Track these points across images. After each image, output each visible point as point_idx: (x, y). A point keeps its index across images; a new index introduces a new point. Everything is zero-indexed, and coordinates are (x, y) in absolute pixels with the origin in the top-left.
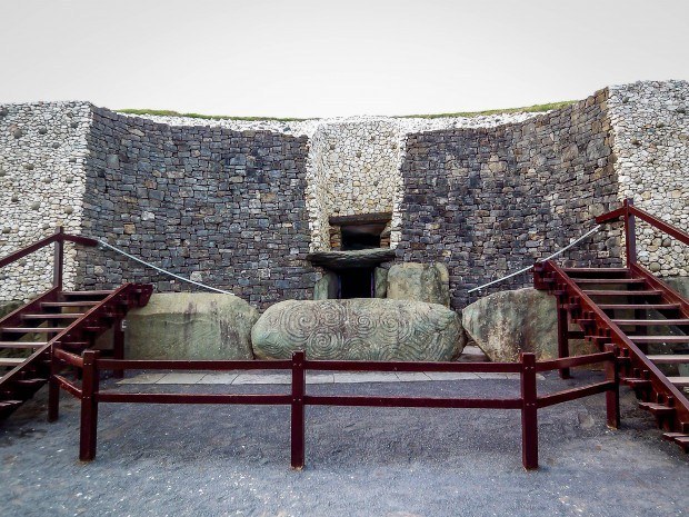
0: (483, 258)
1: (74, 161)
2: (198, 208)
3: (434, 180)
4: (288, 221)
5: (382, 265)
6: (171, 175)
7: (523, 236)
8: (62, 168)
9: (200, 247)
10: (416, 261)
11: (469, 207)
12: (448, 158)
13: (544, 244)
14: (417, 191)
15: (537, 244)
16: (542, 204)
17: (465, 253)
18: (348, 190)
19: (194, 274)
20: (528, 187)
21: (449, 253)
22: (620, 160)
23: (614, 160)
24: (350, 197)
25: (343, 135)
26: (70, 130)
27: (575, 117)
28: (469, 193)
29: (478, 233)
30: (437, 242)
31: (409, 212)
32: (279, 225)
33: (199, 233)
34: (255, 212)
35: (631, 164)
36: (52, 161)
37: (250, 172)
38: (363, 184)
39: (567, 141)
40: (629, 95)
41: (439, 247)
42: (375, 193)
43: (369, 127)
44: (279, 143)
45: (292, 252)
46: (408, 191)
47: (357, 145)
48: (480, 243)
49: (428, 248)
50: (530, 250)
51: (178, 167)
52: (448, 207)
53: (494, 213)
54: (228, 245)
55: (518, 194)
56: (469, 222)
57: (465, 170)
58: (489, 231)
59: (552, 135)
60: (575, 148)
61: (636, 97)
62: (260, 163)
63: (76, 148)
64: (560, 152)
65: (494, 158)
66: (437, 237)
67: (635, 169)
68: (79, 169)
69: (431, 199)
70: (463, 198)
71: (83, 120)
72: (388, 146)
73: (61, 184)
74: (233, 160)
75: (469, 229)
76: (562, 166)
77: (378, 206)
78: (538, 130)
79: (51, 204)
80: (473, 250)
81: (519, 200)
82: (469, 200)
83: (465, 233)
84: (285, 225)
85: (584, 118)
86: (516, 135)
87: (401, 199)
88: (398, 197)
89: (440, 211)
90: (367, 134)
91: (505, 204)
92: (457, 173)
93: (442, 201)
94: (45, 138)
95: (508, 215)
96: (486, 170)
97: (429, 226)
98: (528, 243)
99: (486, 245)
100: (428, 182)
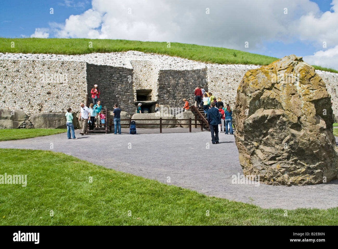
0: (179, 104)
1: (84, 78)
2: (105, 89)
3: (167, 83)
4: (128, 93)
5: (153, 105)
6: (99, 79)
7: (188, 99)
8: (81, 79)
9: (106, 100)
10: (162, 104)
11: (176, 91)
12: (171, 77)
13: (193, 101)
14: (162, 86)
15: (191, 101)
16: (193, 92)
17: (174, 103)
18: (138, 82)
19: (104, 107)
20: (190, 87)
21: (170, 102)
22: (209, 84)
23: (208, 84)
24: (139, 84)
25: (136, 64)
26: (82, 69)
27: (201, 72)
28: (176, 87)
29: (178, 98)
30: (167, 100)
31: (160, 91)
32: (126, 94)
33: (105, 95)
34: (119, 90)
35: (211, 86)
36: (78, 77)
37: (118, 79)
38: (142, 80)
39: (199, 77)
40: (211, 70)
41: (168, 101)
42: (146, 83)
43: (144, 62)
44: (126, 71)
45: (129, 101)
46: (160, 86)
47: (140, 67)
48: (178, 100)
49: (165, 101)
50: (190, 102)
51: (100, 77)
52: (170, 91)
53: (182, 93)
54: (113, 99)
55: (187, 88)
56: (176, 95)
57: (175, 81)
58: (180, 97)
59: (196, 75)
60: (200, 79)
61: (213, 71)
62: (121, 76)
63: (84, 74)
64: (197, 80)
65: (182, 79)
66: (167, 98)
67: (211, 87)
68: (86, 80)
69: (166, 88)
70: (174, 89)
71: (85, 66)
72: (150, 69)
73: (81, 83)
74: (113, 75)
75: (176, 96)
76: (198, 83)
77: (147, 87)
78: (193, 73)
79: (79, 88)
80: (176, 102)
81: (188, 90)
82: (176, 89)
83: (174, 98)
84: (127, 94)
85: (202, 73)
86: (187, 73)
87: (158, 88)
88: (157, 87)
89: (168, 91)
90: (143, 64)
91: (184, 90)
92: (173, 82)
93: (169, 89)
94: (75, 71)
95: (185, 93)
96: (180, 81)
97: (165, 95)
98: (190, 101)
99: (179, 101)
100: (165, 84)
